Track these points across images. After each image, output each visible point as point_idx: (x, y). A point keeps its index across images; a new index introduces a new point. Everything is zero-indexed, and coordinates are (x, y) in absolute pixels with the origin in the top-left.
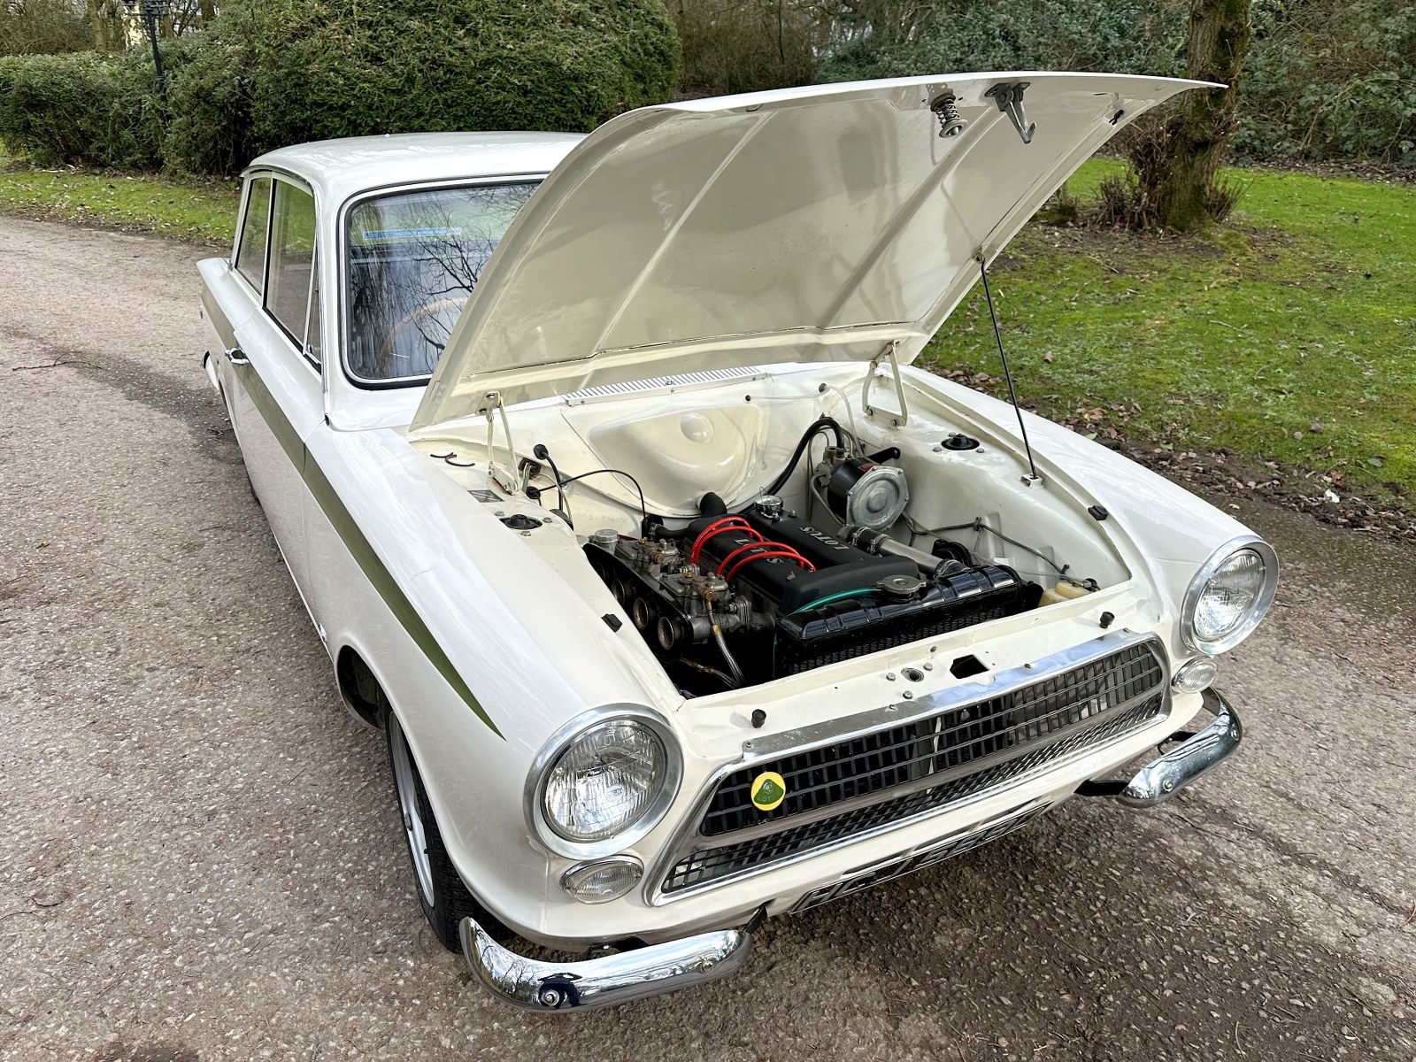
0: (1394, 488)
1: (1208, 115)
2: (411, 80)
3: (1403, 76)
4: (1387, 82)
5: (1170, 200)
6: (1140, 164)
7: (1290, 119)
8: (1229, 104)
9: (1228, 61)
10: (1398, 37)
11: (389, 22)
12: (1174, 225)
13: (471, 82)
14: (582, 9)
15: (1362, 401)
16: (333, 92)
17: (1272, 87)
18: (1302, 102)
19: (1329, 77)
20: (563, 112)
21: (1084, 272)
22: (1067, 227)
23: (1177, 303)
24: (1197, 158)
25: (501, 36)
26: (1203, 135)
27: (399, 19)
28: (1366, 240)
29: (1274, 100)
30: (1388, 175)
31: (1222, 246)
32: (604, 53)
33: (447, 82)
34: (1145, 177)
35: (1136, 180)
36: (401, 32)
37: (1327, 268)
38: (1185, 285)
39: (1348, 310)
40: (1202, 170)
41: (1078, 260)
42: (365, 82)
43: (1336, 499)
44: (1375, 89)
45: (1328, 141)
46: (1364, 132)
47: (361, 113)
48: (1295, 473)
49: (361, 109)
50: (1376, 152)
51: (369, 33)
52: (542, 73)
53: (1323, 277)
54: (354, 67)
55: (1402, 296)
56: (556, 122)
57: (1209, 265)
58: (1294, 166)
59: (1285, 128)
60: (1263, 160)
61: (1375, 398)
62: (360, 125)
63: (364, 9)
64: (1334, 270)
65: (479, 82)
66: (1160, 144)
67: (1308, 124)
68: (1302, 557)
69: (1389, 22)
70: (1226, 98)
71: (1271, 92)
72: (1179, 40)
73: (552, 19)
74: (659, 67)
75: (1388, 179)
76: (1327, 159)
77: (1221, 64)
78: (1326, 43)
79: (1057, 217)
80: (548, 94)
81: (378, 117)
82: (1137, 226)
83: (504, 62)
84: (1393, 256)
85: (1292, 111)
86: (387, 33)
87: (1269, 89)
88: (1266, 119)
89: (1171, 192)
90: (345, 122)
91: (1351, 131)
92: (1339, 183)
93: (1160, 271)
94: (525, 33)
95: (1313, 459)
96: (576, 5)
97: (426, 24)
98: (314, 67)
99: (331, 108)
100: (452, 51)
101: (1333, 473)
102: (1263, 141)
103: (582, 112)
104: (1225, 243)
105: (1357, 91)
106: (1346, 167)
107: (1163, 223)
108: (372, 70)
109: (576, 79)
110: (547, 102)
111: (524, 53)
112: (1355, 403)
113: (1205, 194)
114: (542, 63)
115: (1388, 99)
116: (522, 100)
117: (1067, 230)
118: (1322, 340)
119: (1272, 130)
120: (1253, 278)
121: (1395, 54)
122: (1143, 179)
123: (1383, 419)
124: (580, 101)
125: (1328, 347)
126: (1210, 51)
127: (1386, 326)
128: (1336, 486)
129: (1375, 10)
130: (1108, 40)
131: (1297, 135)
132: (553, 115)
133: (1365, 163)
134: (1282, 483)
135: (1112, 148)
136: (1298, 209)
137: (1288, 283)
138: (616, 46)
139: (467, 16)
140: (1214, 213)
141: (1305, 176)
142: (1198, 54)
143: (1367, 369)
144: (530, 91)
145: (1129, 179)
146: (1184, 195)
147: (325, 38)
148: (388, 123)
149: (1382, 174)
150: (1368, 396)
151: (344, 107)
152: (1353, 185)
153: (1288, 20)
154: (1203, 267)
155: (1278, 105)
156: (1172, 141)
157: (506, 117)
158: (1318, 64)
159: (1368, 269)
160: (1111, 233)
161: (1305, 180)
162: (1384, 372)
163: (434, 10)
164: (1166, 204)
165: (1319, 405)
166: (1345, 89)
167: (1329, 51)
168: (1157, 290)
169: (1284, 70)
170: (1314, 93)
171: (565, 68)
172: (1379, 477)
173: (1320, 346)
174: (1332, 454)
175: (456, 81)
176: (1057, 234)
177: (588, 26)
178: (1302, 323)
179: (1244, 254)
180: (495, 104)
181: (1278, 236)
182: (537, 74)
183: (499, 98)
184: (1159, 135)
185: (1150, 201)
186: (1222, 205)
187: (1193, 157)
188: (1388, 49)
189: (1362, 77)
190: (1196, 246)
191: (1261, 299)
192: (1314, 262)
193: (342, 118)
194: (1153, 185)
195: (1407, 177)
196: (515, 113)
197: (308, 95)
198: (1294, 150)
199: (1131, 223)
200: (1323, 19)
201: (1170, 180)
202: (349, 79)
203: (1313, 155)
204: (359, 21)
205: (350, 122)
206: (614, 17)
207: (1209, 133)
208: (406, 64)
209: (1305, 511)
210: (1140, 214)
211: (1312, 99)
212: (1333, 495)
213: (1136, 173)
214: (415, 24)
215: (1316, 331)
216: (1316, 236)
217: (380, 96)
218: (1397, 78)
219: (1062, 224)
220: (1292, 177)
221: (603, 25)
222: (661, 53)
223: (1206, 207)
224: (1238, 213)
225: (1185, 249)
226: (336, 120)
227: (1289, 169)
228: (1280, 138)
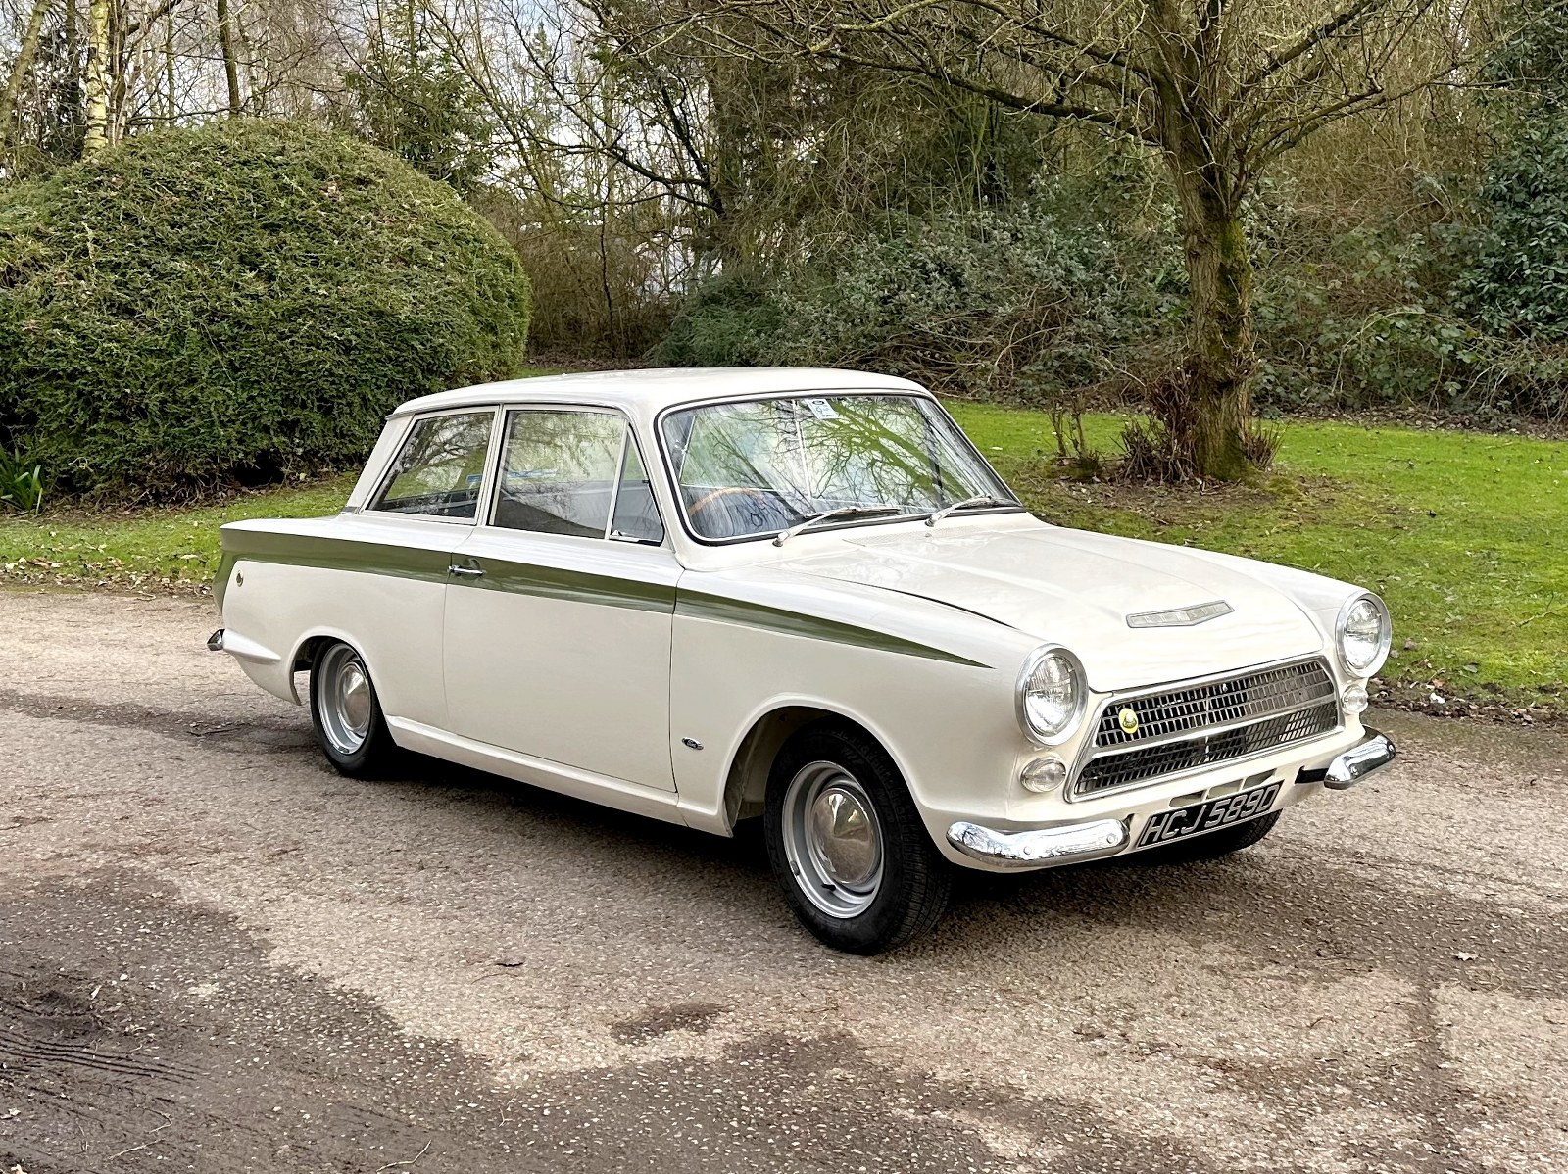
0: (1490, 687)
1: (1226, 354)
2: (179, 337)
3: (1429, 309)
4: (1411, 317)
5: (1203, 447)
6: (1163, 409)
7: (1312, 360)
8: (1245, 341)
9: (1236, 297)
10: (1413, 265)
11: (143, 263)
12: (1214, 476)
13: (270, 337)
14: (415, 245)
15: (1448, 621)
16: (59, 355)
17: (1282, 325)
18: (1321, 340)
19: (1346, 311)
20: (398, 373)
21: (1129, 525)
22: (1093, 482)
23: (1242, 548)
24: (1223, 400)
25: (310, 281)
26: (1225, 374)
27: (159, 259)
28: (1425, 483)
29: (1287, 340)
30: (1441, 423)
31: (1272, 492)
32: (450, 297)
33: (233, 339)
34: (1171, 422)
35: (1161, 425)
36: (161, 277)
37: (1389, 509)
38: (1244, 532)
39: (1418, 546)
40: (1231, 413)
41: (1118, 514)
42: (110, 341)
43: (1441, 700)
44: (1401, 324)
45: (1363, 385)
46: (1401, 373)
47: (100, 383)
48: (1400, 685)
49: (102, 377)
50: (1421, 397)
51: (113, 277)
52: (372, 324)
53: (1387, 519)
54: (93, 322)
55: (1471, 531)
56: (388, 386)
57: (1264, 511)
58: (1329, 416)
59: (1309, 371)
60: (1292, 411)
61: (1459, 618)
62: (99, 398)
63: (104, 248)
64: (1397, 512)
65: (282, 337)
66: (1180, 386)
67: (1334, 366)
68: (1419, 736)
69: (1397, 250)
70: (1241, 335)
71: (1282, 330)
72: (1158, 272)
73: (377, 257)
74: (511, 313)
75: (1441, 426)
76: (1367, 408)
77: (1228, 301)
78: (1335, 274)
79: (1078, 472)
80: (380, 351)
81: (127, 387)
82: (1173, 479)
83: (317, 312)
84: (1456, 497)
85: (1312, 352)
86: (140, 278)
87: (1280, 327)
88: (1284, 363)
89: (1203, 438)
90: (73, 395)
91: (1386, 372)
92: (1387, 432)
93: (1213, 520)
94: (342, 276)
95: (1413, 672)
96: (406, 240)
97: (200, 265)
98: (30, 323)
99: (55, 375)
100: (240, 299)
101: (1435, 681)
102: (1286, 388)
103: (423, 371)
104: (1275, 490)
105: (1379, 327)
106: (1390, 415)
107: (1201, 473)
108: (122, 325)
109: (416, 331)
110: (378, 360)
111: (343, 299)
112: (1441, 625)
113: (1240, 439)
114: (371, 313)
115: (1419, 335)
116: (344, 358)
117: (1095, 486)
118: (1397, 574)
119: (1294, 375)
120: (1313, 521)
121: (1415, 285)
122: (1169, 424)
123: (1471, 635)
124: (422, 358)
125: (1407, 580)
126: (1214, 288)
127: (1459, 558)
128: (1439, 690)
129: (1379, 236)
130: (1071, 272)
131: (1325, 379)
132: (385, 376)
133: (1411, 409)
134: (1389, 693)
135: (1104, 402)
136: (1345, 459)
137: (1352, 526)
138: (464, 289)
139: (258, 255)
140: (1255, 460)
141: (1346, 426)
142: (1202, 291)
143: (1447, 595)
144: (355, 348)
145: (1153, 426)
146: (1218, 441)
147: (47, 286)
148: (141, 395)
149: (1434, 422)
150: (1453, 618)
151: (72, 377)
152: (1404, 434)
153: (1283, 247)
154: (1258, 515)
155: (1294, 345)
156: (1193, 383)
157: (321, 382)
158: (1330, 297)
159: (1431, 508)
160: (1145, 486)
161: (1346, 430)
162: (1465, 597)
163: (209, 248)
164: (1200, 452)
165: (1408, 627)
166: (1365, 325)
167: (1338, 283)
168: (1216, 538)
169: (1293, 305)
170: (1333, 330)
171: (403, 318)
172: (1476, 681)
173: (1398, 578)
174: (1429, 665)
175: (247, 337)
176: (1084, 490)
177: (424, 264)
178: (1374, 560)
179: (1298, 500)
180: (304, 364)
181: (1329, 483)
182: (363, 326)
183: (311, 357)
184: (1178, 375)
185: (1182, 447)
186: (1262, 451)
187: (1218, 399)
188: (1405, 279)
189: (1383, 309)
190: (1244, 495)
191: (1327, 541)
192: (1373, 504)
193: (68, 391)
194: (1181, 431)
195: (1463, 424)
196: (332, 375)
197: (15, 361)
198: (1325, 397)
199: (1165, 474)
200: (1323, 245)
201: (1199, 425)
202: (84, 338)
203: (1349, 402)
204: (97, 263)
205: (81, 394)
206: (453, 253)
207: (1231, 373)
208: (174, 316)
209: (1415, 711)
210: (1174, 464)
211: (1333, 336)
212: (1439, 698)
213: (1160, 418)
214: (182, 265)
215: (1391, 564)
216: (1370, 482)
217: (132, 358)
218: (1423, 311)
219: (1086, 480)
220: (1331, 427)
221: (442, 264)
222: (512, 297)
223: (1245, 453)
224: (1279, 461)
225: (1233, 499)
226: (58, 392)
227: (1326, 419)
228: (1304, 384)
